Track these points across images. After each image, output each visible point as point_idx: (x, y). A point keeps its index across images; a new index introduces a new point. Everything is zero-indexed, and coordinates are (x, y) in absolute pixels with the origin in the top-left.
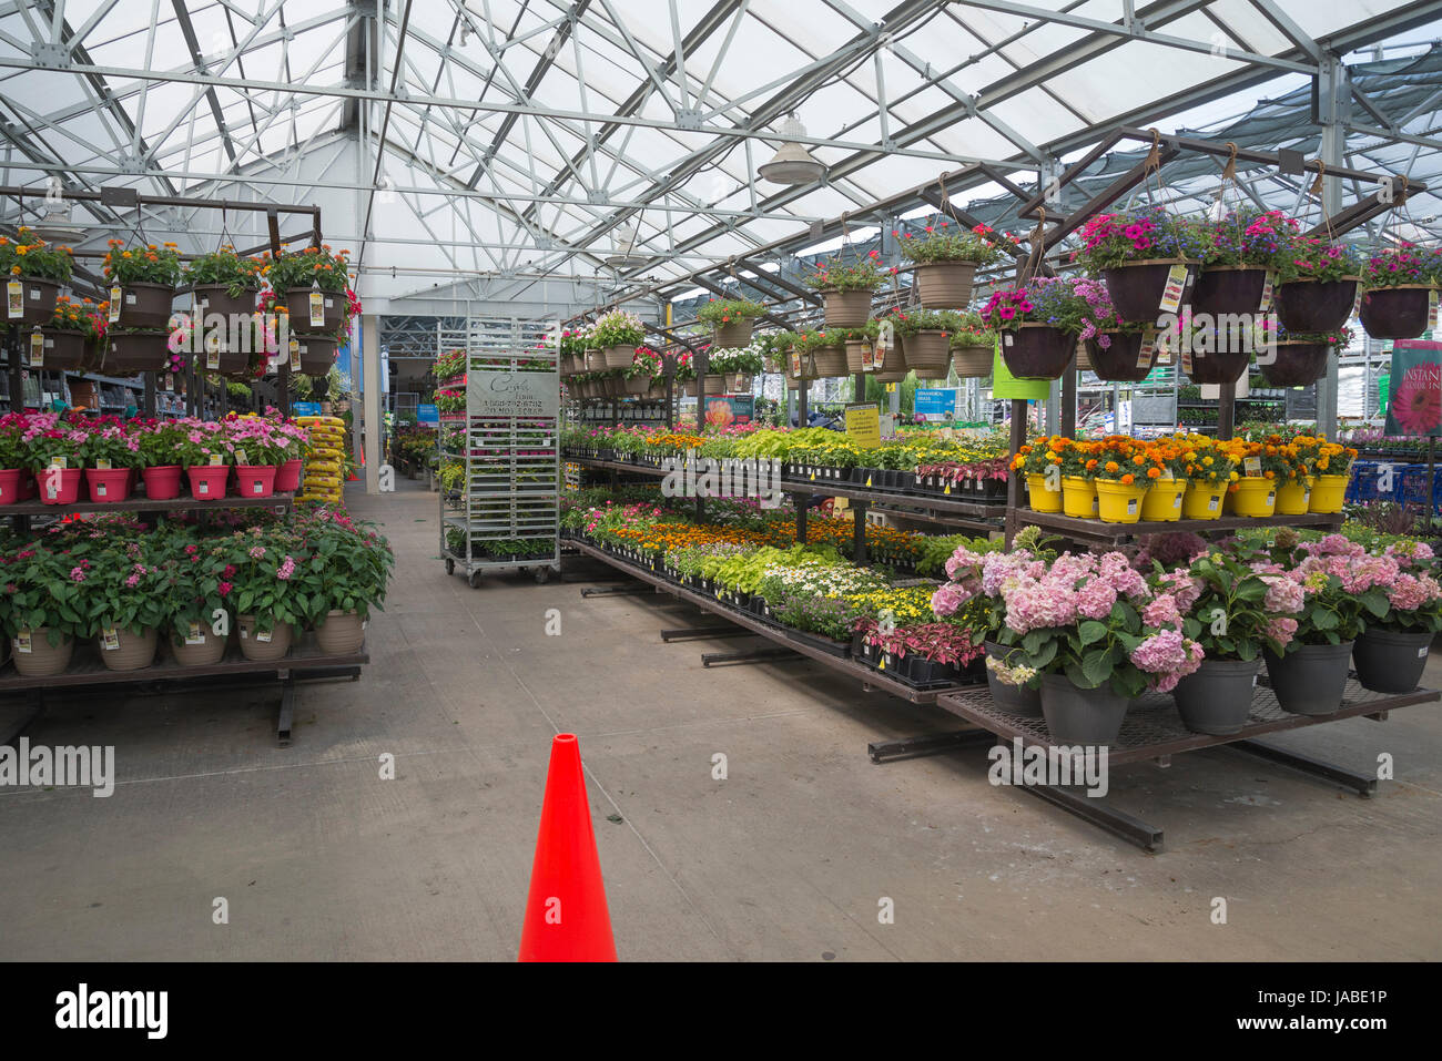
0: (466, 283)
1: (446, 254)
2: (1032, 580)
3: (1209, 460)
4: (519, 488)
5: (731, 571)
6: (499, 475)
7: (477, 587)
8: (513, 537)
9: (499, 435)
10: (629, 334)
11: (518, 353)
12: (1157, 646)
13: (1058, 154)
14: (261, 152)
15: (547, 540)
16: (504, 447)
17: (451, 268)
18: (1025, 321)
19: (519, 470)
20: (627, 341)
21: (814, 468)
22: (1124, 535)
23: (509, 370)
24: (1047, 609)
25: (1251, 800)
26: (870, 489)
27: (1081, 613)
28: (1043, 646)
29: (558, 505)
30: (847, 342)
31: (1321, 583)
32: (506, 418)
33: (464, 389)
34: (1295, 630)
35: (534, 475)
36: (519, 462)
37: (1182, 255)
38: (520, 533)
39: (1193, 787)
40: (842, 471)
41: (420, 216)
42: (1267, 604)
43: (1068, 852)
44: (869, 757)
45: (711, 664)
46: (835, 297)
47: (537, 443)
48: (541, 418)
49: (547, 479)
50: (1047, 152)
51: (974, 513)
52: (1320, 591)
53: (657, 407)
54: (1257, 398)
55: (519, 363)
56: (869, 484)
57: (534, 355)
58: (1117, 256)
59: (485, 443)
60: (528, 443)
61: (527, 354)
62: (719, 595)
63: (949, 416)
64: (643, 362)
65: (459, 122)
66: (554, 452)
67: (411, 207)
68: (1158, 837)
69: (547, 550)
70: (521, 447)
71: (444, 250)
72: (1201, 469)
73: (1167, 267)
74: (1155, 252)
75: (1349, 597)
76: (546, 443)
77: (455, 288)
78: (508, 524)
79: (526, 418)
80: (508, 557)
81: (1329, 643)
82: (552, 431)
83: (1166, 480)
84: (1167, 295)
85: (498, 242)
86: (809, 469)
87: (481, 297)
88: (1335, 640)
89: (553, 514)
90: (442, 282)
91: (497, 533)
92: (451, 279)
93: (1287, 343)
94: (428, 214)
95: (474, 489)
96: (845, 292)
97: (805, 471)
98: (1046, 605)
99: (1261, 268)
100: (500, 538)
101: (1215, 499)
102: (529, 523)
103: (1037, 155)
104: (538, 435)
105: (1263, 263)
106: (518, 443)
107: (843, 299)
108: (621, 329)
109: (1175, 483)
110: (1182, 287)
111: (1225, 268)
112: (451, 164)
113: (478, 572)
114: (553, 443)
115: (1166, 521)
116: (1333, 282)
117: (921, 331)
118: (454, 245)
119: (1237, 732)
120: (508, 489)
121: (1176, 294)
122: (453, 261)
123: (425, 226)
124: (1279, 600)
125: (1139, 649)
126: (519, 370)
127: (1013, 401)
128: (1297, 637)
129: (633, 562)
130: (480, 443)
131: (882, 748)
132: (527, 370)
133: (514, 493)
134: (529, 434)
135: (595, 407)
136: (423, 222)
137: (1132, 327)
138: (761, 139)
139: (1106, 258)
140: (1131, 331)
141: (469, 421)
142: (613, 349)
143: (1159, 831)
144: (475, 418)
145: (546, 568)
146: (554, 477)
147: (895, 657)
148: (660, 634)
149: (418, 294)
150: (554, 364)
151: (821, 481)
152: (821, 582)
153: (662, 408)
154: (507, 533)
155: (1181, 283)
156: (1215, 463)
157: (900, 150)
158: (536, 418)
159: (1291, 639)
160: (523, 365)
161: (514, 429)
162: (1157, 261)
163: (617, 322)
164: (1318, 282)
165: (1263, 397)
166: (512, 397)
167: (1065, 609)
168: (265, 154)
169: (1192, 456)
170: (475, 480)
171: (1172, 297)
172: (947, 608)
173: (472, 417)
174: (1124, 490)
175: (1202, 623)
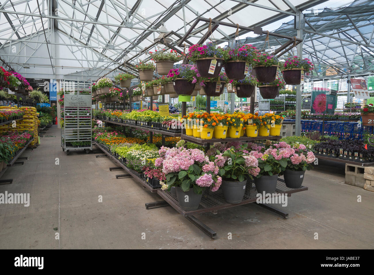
0: (86, 71)
1: (80, 63)
2: (171, 157)
3: (234, 120)
4: (80, 127)
5: (121, 151)
6: (74, 123)
7: (68, 155)
8: (78, 141)
9: (74, 112)
10: (107, 84)
11: (79, 89)
12: (202, 179)
13: (234, 37)
14: (26, 34)
15: (89, 141)
16: (76, 116)
17: (81, 67)
18: (178, 77)
19: (80, 122)
20: (106, 86)
21: (142, 122)
22: (207, 143)
23: (77, 94)
24: (171, 167)
25: (252, 220)
26: (152, 128)
27: (181, 168)
28: (171, 178)
29: (91, 132)
30: (153, 86)
31: (266, 157)
32: (76, 107)
33: (64, 99)
34: (259, 171)
35: (84, 123)
36: (80, 120)
37: (215, 56)
38: (80, 139)
39: (237, 216)
40: (148, 123)
41: (73, 53)
42: (246, 165)
43: (188, 239)
44: (145, 207)
45: (118, 178)
46: (142, 72)
47: (86, 114)
48: (86, 107)
49: (88, 125)
50: (231, 37)
51: (172, 136)
52: (266, 160)
53: (127, 105)
54: (291, 104)
55: (80, 92)
56: (152, 127)
57: (85, 90)
58: (196, 57)
59: (70, 114)
60: (82, 114)
61: (82, 90)
62: (120, 158)
63: (215, 108)
64: (116, 92)
65: (77, 26)
66: (90, 117)
67: (70, 50)
68: (215, 235)
69: (88, 144)
70: (80, 115)
71: (79, 62)
72: (232, 123)
73: (210, 60)
74: (207, 56)
75: (276, 162)
76: (88, 114)
77: (82, 72)
78: (77, 137)
79: (82, 107)
80: (77, 146)
81: (269, 175)
82: (90, 111)
83: (220, 126)
84: (211, 69)
85: (92, 60)
86: (141, 122)
87: (90, 75)
88: (271, 174)
89: (90, 134)
90: (79, 71)
91: (74, 140)
92: (81, 70)
93: (266, 86)
94: (75, 52)
95: (66, 127)
96: (144, 71)
97: (140, 123)
98: (171, 166)
99: (243, 61)
100: (74, 141)
101: (237, 132)
102: (83, 137)
103: (228, 38)
104: (85, 112)
105: (244, 60)
106: (80, 114)
107: (144, 73)
108: (105, 83)
109: (223, 127)
110: (215, 66)
111: (233, 61)
112: (80, 39)
113: (68, 151)
114: (90, 114)
115: (221, 138)
116: (269, 67)
117: (169, 82)
118: (82, 60)
119: (239, 203)
120: (77, 127)
121: (213, 68)
122: (82, 65)
123: (74, 55)
124: (249, 163)
125: (198, 180)
126: (80, 94)
127: (182, 102)
128: (260, 173)
129: (105, 148)
130: (68, 114)
131: (149, 205)
132: (82, 94)
133: (78, 128)
134: (83, 112)
135: (109, 105)
136: (73, 54)
137: (213, 80)
138: (157, 32)
139: (194, 57)
140: (213, 81)
141: (65, 108)
142: (103, 88)
143: (215, 233)
144: (67, 107)
145: (89, 150)
146: (90, 124)
147: (150, 178)
148: (109, 169)
149: (72, 74)
150: (90, 92)
151: (143, 126)
152: (142, 155)
153: (129, 105)
154: (77, 140)
155: (215, 65)
156: (235, 121)
157: (194, 36)
158: (85, 107)
159: (258, 174)
160: (81, 93)
161: (78, 111)
162: (208, 58)
163: (104, 81)
164: (265, 67)
165: (292, 103)
166: (77, 101)
167: (176, 166)
168: (26, 35)
169: (229, 119)
170: (67, 125)
171: (212, 69)
172: (158, 165)
173: (66, 107)
174: (206, 129)
175: (225, 170)
